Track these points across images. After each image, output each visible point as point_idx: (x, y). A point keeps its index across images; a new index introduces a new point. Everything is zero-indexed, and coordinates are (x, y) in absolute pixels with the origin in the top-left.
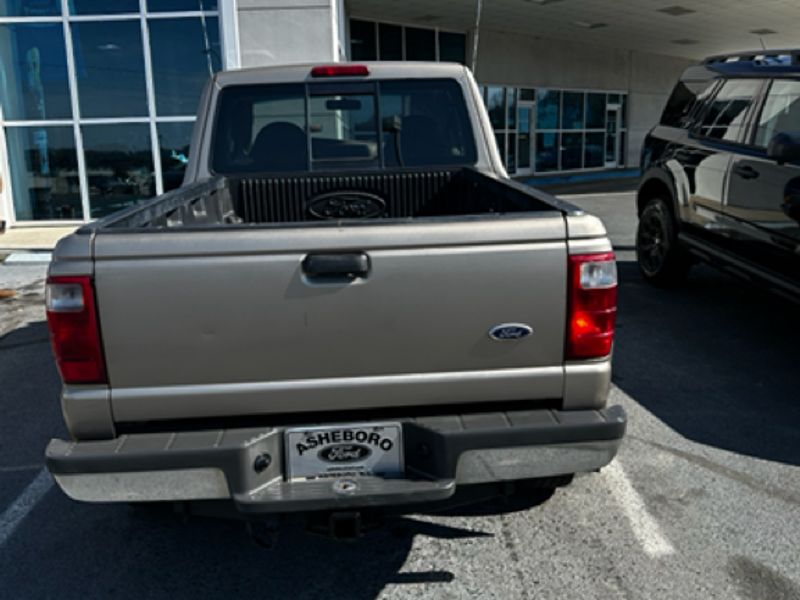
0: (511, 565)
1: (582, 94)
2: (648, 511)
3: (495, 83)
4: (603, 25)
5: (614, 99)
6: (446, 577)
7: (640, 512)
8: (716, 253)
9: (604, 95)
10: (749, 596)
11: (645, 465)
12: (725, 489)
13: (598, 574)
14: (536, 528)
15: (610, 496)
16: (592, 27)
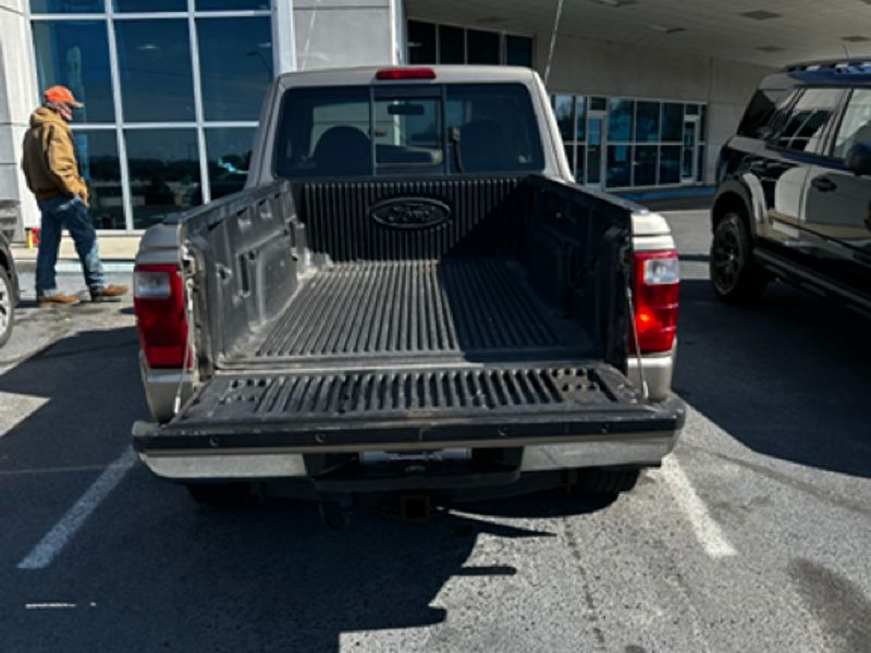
0: (574, 562)
1: (658, 104)
2: (711, 517)
3: (564, 92)
4: (681, 29)
5: (693, 110)
6: (510, 571)
7: (703, 517)
8: (792, 269)
9: (681, 106)
10: (808, 594)
11: (710, 475)
12: (789, 498)
13: (660, 572)
14: (599, 530)
15: (674, 502)
16: (670, 31)
